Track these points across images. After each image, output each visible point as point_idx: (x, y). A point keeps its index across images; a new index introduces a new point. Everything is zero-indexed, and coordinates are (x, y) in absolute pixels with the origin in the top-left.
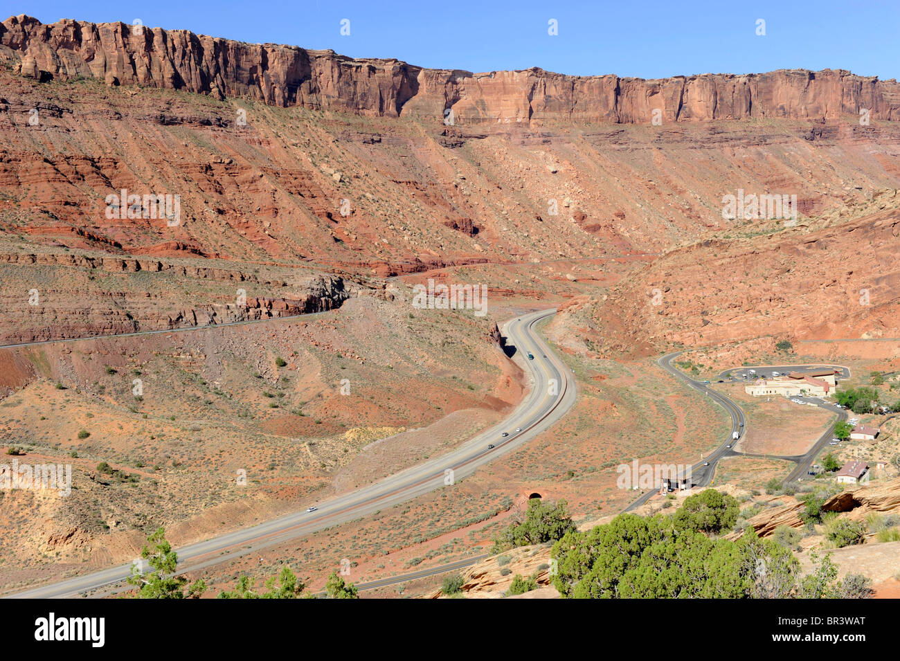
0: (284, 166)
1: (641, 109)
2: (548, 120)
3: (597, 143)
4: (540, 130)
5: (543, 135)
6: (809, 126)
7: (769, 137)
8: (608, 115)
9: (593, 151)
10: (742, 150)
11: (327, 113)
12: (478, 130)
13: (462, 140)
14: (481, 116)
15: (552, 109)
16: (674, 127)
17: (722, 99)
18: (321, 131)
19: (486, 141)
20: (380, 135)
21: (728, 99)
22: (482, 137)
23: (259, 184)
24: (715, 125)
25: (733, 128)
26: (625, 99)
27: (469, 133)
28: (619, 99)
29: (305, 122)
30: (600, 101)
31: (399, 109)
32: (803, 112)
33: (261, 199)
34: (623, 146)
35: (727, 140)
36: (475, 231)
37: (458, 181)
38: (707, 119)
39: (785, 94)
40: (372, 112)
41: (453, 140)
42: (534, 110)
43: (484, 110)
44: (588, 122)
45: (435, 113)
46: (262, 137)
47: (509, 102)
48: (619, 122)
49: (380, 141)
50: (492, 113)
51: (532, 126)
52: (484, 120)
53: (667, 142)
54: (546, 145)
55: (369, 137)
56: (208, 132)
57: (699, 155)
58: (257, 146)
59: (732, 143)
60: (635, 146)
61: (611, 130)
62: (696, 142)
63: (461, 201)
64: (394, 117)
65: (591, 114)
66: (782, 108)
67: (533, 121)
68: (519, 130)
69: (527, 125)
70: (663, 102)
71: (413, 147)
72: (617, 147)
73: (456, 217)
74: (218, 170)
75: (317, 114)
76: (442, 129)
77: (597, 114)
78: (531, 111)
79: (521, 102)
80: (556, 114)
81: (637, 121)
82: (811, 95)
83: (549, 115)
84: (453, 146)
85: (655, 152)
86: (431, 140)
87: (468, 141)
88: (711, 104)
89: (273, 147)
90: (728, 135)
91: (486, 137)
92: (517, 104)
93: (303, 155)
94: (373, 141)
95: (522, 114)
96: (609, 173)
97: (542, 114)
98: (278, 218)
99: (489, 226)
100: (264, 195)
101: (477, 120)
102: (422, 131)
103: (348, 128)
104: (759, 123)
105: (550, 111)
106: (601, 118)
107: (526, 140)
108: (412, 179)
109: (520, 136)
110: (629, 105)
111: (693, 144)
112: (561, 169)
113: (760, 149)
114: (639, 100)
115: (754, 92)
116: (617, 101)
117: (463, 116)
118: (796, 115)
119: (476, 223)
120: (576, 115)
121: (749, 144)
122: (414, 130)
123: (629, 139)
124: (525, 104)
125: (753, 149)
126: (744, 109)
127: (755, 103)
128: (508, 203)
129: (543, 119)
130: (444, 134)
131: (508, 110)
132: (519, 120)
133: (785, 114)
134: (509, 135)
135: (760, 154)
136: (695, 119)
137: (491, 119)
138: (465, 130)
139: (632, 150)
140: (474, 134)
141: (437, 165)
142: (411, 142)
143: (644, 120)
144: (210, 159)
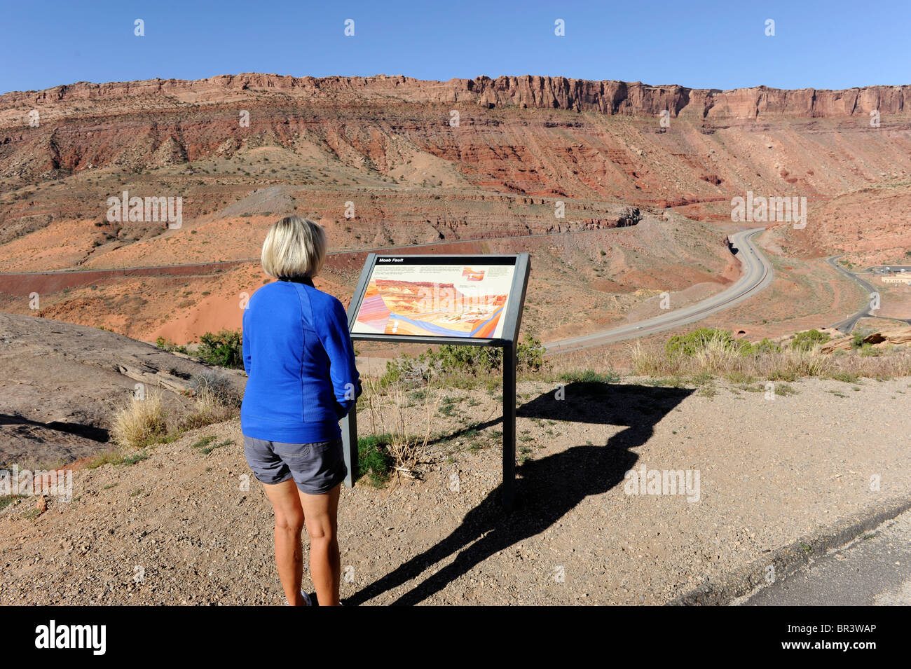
0: (610, 147)
1: (828, 109)
2: (768, 117)
3: (799, 130)
4: (763, 123)
5: (765, 126)
8: (807, 112)
9: (796, 135)
10: (895, 133)
11: (636, 117)
12: (724, 123)
13: (714, 130)
14: (727, 115)
15: (771, 110)
16: (851, 119)
17: (883, 101)
18: (632, 127)
19: (728, 130)
21: (888, 101)
22: (726, 128)
23: (596, 158)
25: (890, 119)
26: (818, 103)
27: (718, 126)
28: (815, 102)
29: (623, 123)
30: (802, 105)
31: (678, 112)
33: (597, 166)
34: (816, 131)
35: (884, 126)
36: (719, 182)
37: (710, 153)
41: (708, 130)
42: (760, 111)
43: (728, 111)
44: (794, 117)
45: (698, 115)
46: (599, 132)
47: (744, 107)
48: (814, 117)
49: (665, 132)
50: (732, 114)
51: (758, 120)
52: (728, 118)
53: (845, 128)
54: (765, 132)
55: (659, 130)
56: (570, 130)
57: (865, 135)
58: (596, 137)
59: (889, 128)
60: (823, 131)
61: (807, 122)
62: (864, 127)
63: (711, 165)
64: (675, 117)
65: (796, 112)
67: (758, 117)
68: (750, 123)
69: (755, 120)
70: (844, 104)
71: (684, 135)
72: (811, 132)
73: (708, 174)
74: (575, 150)
75: (630, 118)
76: (702, 123)
77: (800, 112)
78: (758, 112)
79: (752, 106)
80: (773, 113)
81: (826, 116)
83: (769, 113)
84: (708, 133)
85: (836, 135)
86: (695, 131)
87: (718, 130)
88: (876, 104)
89: (605, 137)
90: (886, 123)
91: (729, 127)
92: (749, 108)
93: (621, 141)
94: (661, 132)
95: (751, 114)
96: (805, 148)
97: (764, 113)
98: (606, 176)
99: (727, 179)
100: (598, 163)
101: (724, 118)
102: (690, 125)
103: (647, 125)
104: (908, 115)
105: (770, 111)
106: (802, 115)
107: (753, 129)
108: (683, 153)
109: (750, 126)
110: (821, 106)
111: (861, 129)
112: (775, 145)
113: (907, 132)
114: (828, 103)
115: (905, 96)
116: (813, 104)
117: (715, 116)
119: (720, 178)
120: (786, 113)
121: (900, 129)
122: (686, 124)
123: (820, 127)
124: (754, 108)
125: (902, 132)
126: (898, 107)
127: (906, 103)
128: (740, 166)
129: (765, 116)
130: (703, 126)
131: (743, 112)
132: (750, 117)
134: (743, 126)
136: (864, 114)
137: (732, 117)
138: (716, 124)
139: (821, 134)
140: (722, 126)
141: (698, 145)
142: (683, 132)
143: (830, 115)
144: (571, 145)
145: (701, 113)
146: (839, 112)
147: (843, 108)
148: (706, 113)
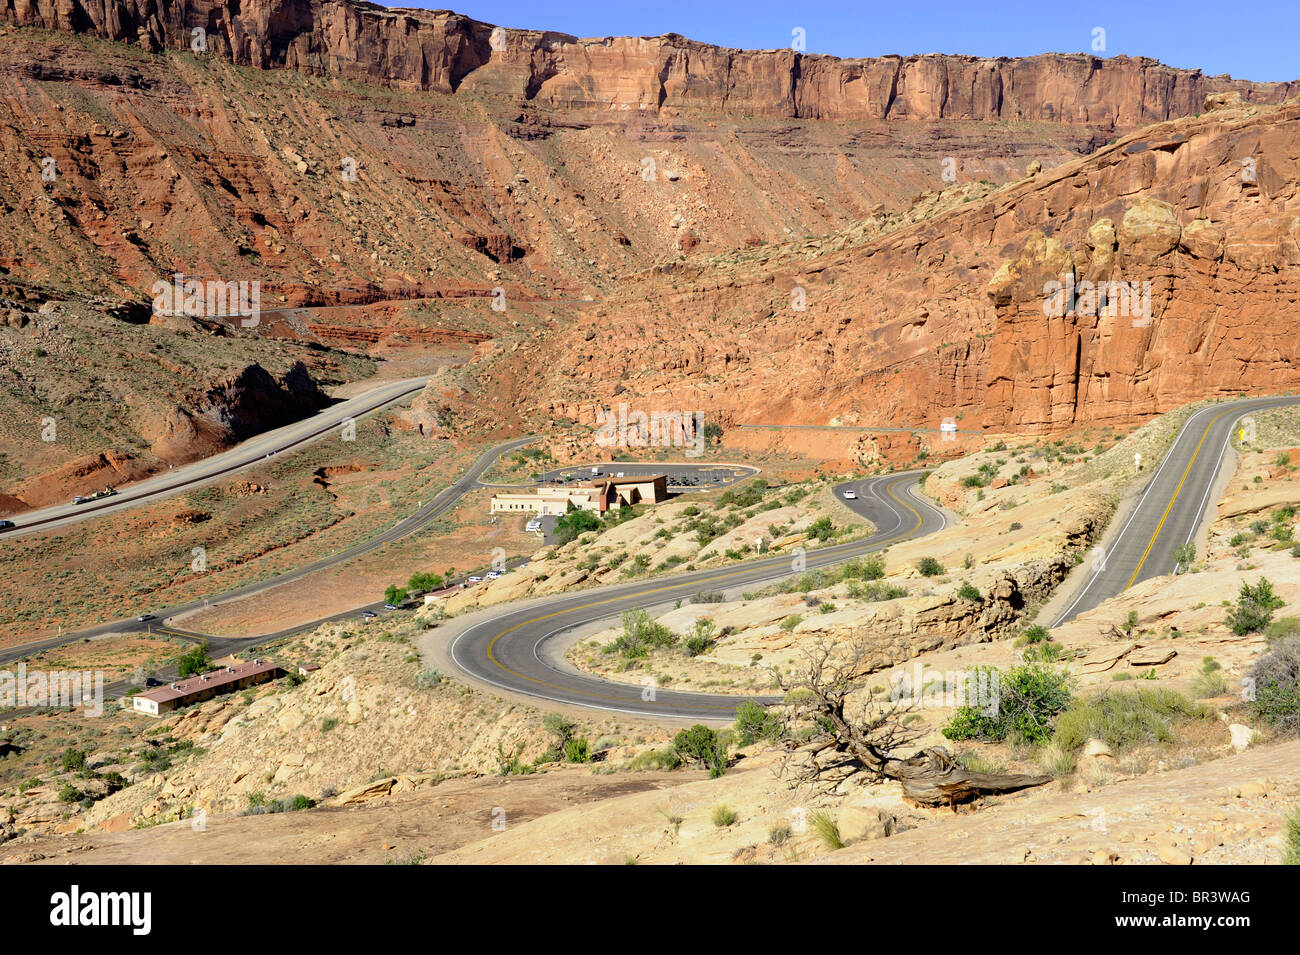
0: (221, 147)
1: (832, 100)
2: (683, 109)
3: (757, 143)
4: (672, 122)
5: (675, 128)
6: (1087, 134)
7: (1021, 146)
8: (780, 105)
9: (743, 154)
10: (975, 163)
11: (335, 81)
12: (578, 117)
13: (550, 130)
14: (587, 98)
15: (697, 94)
16: (879, 126)
17: (955, 91)
18: (313, 105)
19: (585, 133)
20: (414, 116)
21: (966, 90)
22: (581, 127)
23: (157, 170)
24: (941, 126)
25: (968, 130)
26: (808, 85)
27: (563, 121)
28: (799, 83)
29: (291, 91)
30: (769, 86)
31: (455, 82)
32: (1081, 114)
33: (154, 190)
34: (797, 150)
35: (956, 148)
36: (519, 253)
37: (514, 183)
38: (931, 117)
39: (1054, 87)
40: (410, 85)
41: (533, 129)
42: (669, 93)
43: (591, 90)
44: (749, 114)
45: (513, 90)
46: (202, 106)
47: (630, 82)
48: (796, 116)
49: (413, 124)
50: (605, 95)
51: (662, 115)
52: (590, 104)
53: (865, 147)
54: (678, 144)
55: (393, 117)
56: (112, 92)
57: (908, 166)
58: (190, 119)
59: (962, 152)
60: (815, 149)
61: (779, 126)
62: (909, 148)
63: (511, 211)
64: (446, 92)
65: (756, 103)
66: (1050, 107)
67: (664, 109)
68: (640, 120)
69: (655, 114)
70: (866, 90)
71: (464, 135)
72: (785, 149)
73: (484, 230)
74: (101, 145)
75: (318, 82)
76: (518, 112)
77: (764, 103)
78: (663, 95)
79: (648, 82)
80: (702, 101)
81: (826, 117)
82: (1095, 91)
83: (692, 101)
84: (530, 137)
85: (841, 160)
86: (492, 128)
87: (559, 132)
88: (938, 96)
89: (216, 120)
90: (959, 142)
91: (588, 127)
92: (641, 84)
93: (260, 135)
94: (400, 124)
95: (647, 98)
96: (758, 185)
97: (679, 100)
98: (168, 216)
99: (541, 248)
100: (159, 183)
101: (579, 104)
102: (483, 112)
103: (361, 103)
104: (1011, 126)
105: (694, 96)
106: (769, 109)
107: (648, 135)
108: (445, 176)
109: (640, 128)
110: (814, 93)
111: (903, 152)
112: (686, 176)
113: (1002, 162)
114: (830, 87)
115: (1007, 83)
116: (794, 87)
117: (559, 97)
118: (1071, 119)
119: (523, 244)
120: (732, 103)
121: (987, 155)
122: (471, 112)
123: (807, 140)
124: (654, 85)
125: (991, 162)
126: (989, 105)
127: (1008, 98)
128: (581, 218)
129: (682, 107)
130: (521, 119)
131: (627, 92)
132: (642, 107)
133: (1052, 116)
134: (624, 126)
135: (1000, 169)
136: (913, 118)
137: (600, 104)
138: (557, 116)
139: (808, 156)
140: (569, 122)
141: (493, 162)
142: (462, 128)
143: (836, 115)
144: (92, 128)
145: (519, 87)
146: (855, 109)
147: (864, 101)
148: (532, 90)
